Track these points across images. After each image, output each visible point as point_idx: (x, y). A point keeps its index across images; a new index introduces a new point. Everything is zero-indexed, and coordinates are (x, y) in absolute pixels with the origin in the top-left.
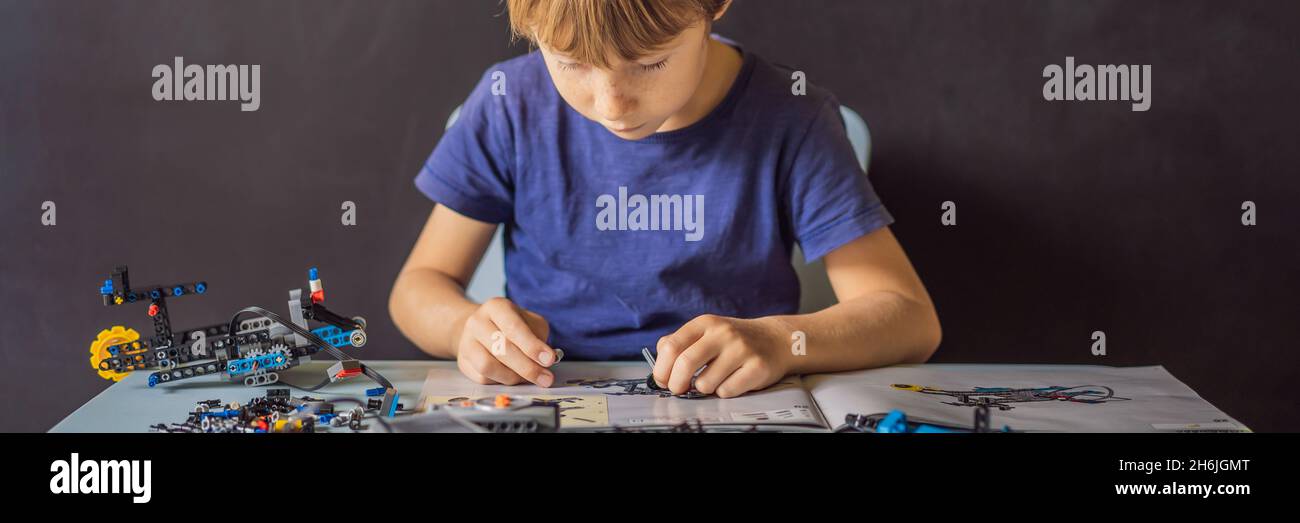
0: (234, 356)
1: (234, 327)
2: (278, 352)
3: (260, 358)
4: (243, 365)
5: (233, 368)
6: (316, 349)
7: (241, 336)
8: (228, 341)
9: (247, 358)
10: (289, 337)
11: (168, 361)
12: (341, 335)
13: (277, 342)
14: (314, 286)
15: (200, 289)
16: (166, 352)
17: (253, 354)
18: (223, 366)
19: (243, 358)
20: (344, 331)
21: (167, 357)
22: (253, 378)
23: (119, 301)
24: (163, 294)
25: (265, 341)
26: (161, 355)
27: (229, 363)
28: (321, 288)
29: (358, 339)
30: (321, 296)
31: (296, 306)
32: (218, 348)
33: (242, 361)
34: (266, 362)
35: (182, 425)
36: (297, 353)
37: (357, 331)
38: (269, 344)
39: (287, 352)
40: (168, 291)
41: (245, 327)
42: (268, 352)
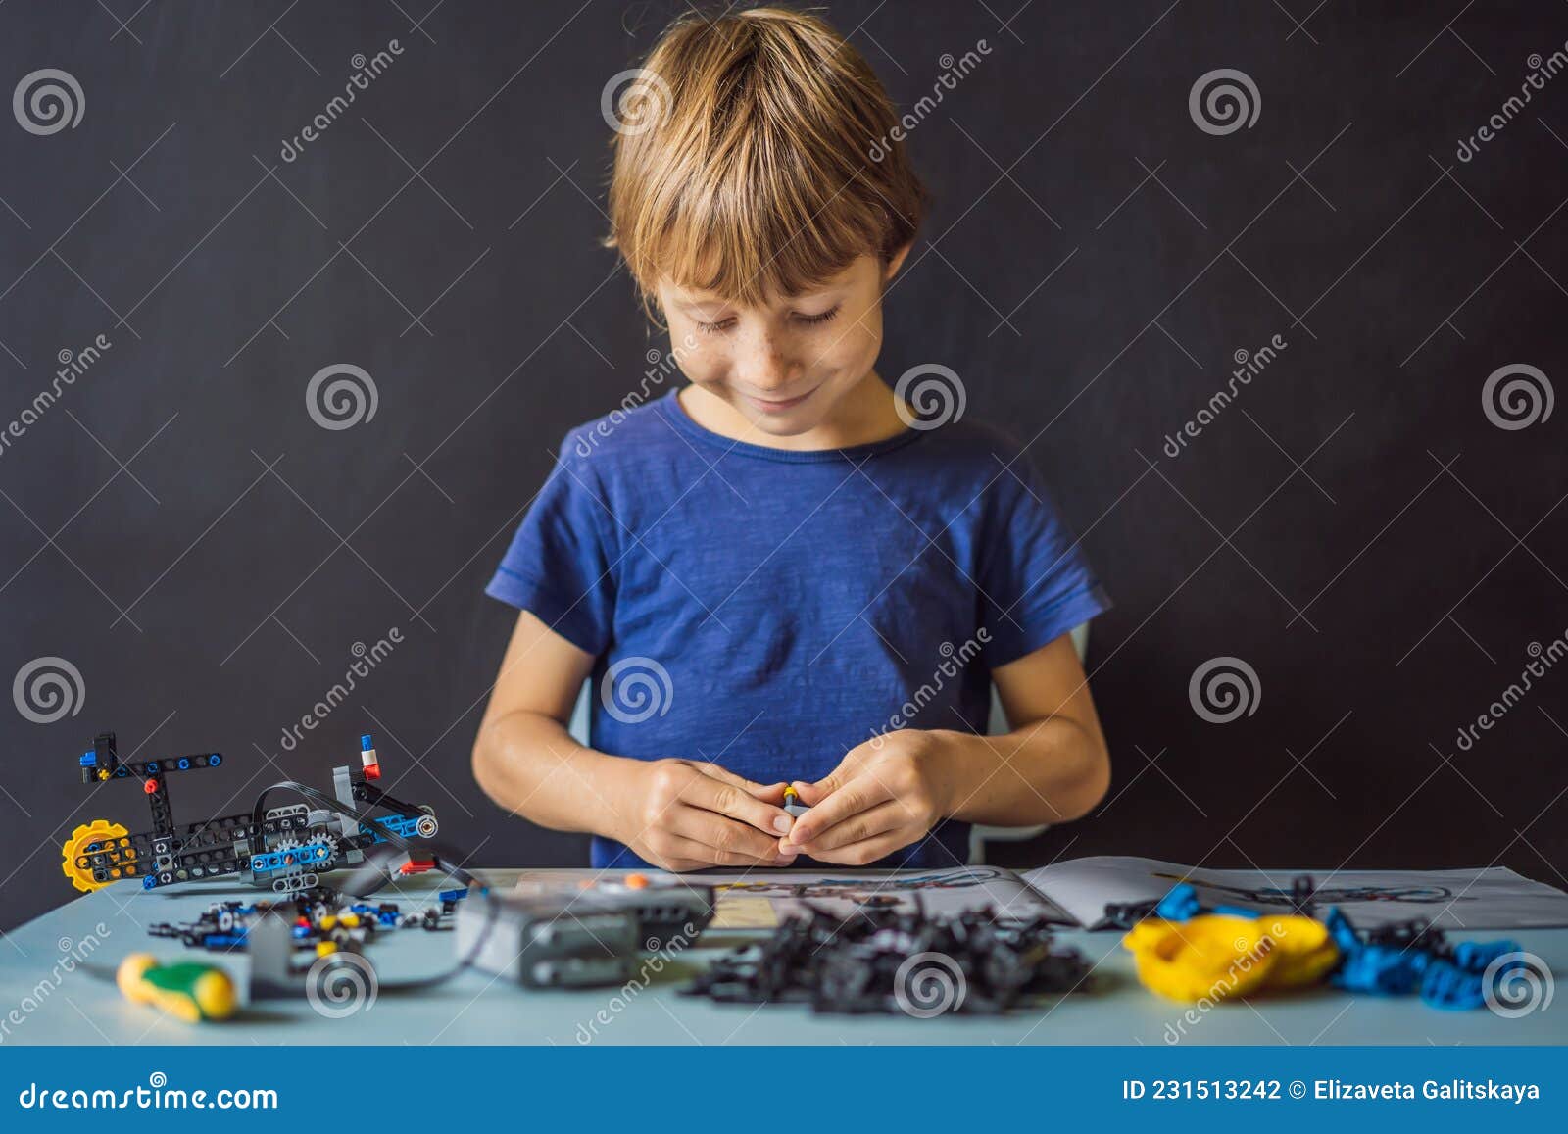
0: (259, 850)
1: (258, 815)
2: (319, 843)
3: (293, 851)
4: (272, 861)
5: (259, 864)
6: (370, 842)
7: (269, 822)
8: (251, 830)
9: (277, 851)
10: (333, 825)
11: (169, 856)
12: (403, 824)
13: (317, 830)
14: (367, 758)
15: (214, 762)
16: (167, 845)
17: (286, 845)
18: (243, 864)
19: (271, 851)
20: (407, 818)
21: (168, 851)
22: (284, 880)
23: (104, 775)
24: (163, 769)
25: (302, 831)
26: (161, 848)
27: (253, 858)
28: (376, 762)
29: (427, 827)
30: (376, 770)
31: (343, 783)
32: (238, 838)
33: (269, 856)
34: (304, 856)
35: (193, 925)
36: (344, 846)
37: (425, 817)
38: (307, 835)
39: (333, 845)
40: (170, 765)
41: (274, 814)
42: (306, 844)
